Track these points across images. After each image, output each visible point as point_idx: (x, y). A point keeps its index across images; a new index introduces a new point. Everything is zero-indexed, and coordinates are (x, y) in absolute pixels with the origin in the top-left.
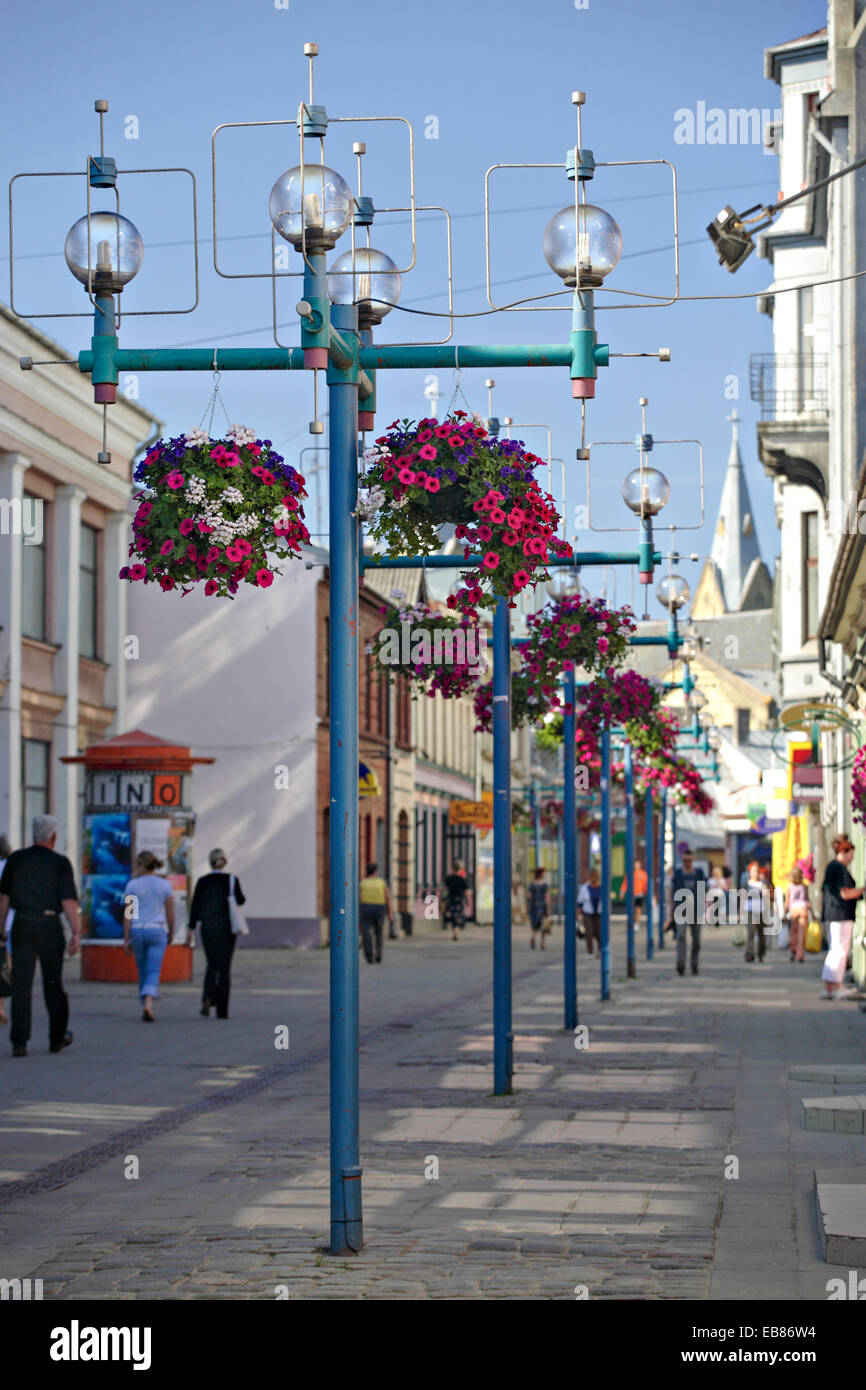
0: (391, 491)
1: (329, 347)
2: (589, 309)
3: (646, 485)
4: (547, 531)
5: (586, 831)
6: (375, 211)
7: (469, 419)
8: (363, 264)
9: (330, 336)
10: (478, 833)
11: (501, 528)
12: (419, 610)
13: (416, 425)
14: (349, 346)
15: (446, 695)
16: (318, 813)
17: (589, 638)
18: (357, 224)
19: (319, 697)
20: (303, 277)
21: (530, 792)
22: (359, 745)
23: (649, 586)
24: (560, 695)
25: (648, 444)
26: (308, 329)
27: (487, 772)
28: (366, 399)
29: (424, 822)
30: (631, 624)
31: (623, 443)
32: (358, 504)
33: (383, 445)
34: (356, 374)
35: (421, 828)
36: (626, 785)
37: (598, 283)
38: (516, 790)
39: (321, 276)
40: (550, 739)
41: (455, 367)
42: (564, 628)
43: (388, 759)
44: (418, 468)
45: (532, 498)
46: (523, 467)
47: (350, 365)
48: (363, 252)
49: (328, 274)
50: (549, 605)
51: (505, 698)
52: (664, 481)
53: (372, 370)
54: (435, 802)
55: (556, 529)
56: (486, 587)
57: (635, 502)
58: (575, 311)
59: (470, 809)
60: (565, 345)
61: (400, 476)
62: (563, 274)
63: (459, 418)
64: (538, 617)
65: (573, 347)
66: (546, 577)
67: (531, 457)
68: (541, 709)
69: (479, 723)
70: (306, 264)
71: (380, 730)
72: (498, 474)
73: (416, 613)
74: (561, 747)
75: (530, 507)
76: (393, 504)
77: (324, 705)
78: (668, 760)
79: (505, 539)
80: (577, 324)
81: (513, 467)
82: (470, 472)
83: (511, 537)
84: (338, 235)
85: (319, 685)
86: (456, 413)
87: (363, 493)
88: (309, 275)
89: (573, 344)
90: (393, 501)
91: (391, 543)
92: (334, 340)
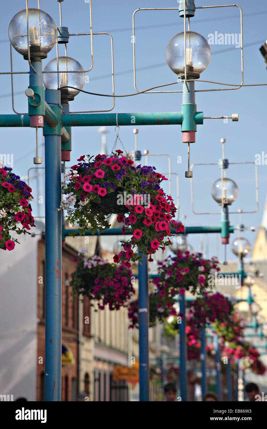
0: (79, 195)
1: (45, 115)
2: (192, 92)
3: (224, 188)
4: (169, 217)
5: (193, 384)
6: (69, 35)
7: (124, 154)
8: (63, 66)
9: (45, 109)
10: (130, 385)
11: (142, 216)
12: (95, 260)
13: (94, 158)
14: (56, 113)
15: (111, 309)
16: (38, 375)
17: (194, 276)
18: (59, 42)
19: (38, 307)
20: (29, 74)
21: (160, 361)
22: (62, 334)
23: (227, 245)
24: (177, 307)
25: (226, 164)
26: (32, 104)
27: (135, 349)
28: (66, 143)
29: (99, 380)
30: (217, 267)
31: (212, 164)
32: (62, 204)
33: (75, 169)
34: (60, 130)
35: (97, 383)
36: (216, 358)
37: (197, 77)
38: (152, 359)
39: (39, 74)
40: (172, 331)
41: (116, 125)
42: (180, 269)
43: (78, 342)
44: (94, 182)
45: (159, 199)
46: (154, 181)
47: (56, 124)
48: (63, 59)
49: (43, 72)
50: (170, 256)
51: (145, 310)
52: (235, 186)
53: (69, 127)
54: (105, 368)
55: (174, 216)
56: (135, 249)
57: (219, 197)
58: (184, 93)
59: (125, 371)
60: (179, 113)
61: (84, 188)
62: (177, 72)
63: (119, 154)
64: (165, 263)
65: (182, 114)
66: (169, 243)
67: (159, 176)
68: (166, 315)
69: (131, 323)
70: (31, 67)
71: (73, 326)
72: (140, 185)
73: (93, 262)
74: (177, 336)
75: (158, 204)
76: (81, 203)
77: (41, 312)
78: (239, 343)
79: (145, 222)
80: (185, 101)
81: (148, 181)
82: (124, 185)
83: (148, 221)
84: (49, 50)
85: (38, 300)
86: (117, 151)
87: (64, 197)
88: (32, 73)
89: (183, 112)
90: (81, 201)
91: (81, 225)
92: (47, 110)
